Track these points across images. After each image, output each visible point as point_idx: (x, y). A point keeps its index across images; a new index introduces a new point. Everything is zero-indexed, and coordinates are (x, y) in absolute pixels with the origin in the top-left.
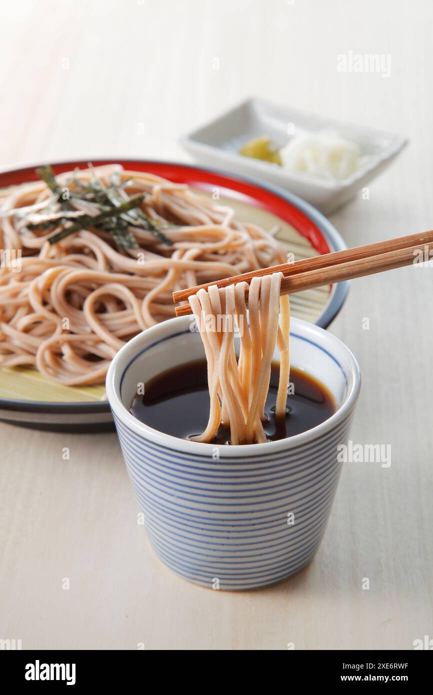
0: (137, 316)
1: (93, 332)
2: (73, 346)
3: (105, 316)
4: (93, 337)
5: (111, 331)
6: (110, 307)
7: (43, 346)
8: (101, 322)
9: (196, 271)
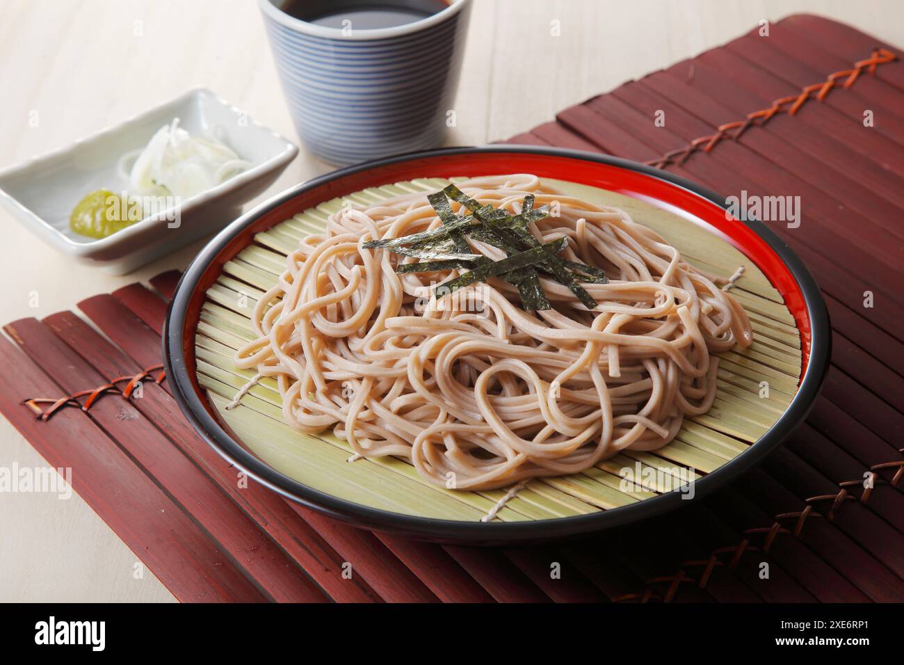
0: (541, 405)
1: (484, 421)
2: (458, 438)
3: (501, 400)
4: (484, 427)
5: (506, 421)
6: (508, 388)
7: (421, 435)
8: (495, 407)
9: (620, 346)
